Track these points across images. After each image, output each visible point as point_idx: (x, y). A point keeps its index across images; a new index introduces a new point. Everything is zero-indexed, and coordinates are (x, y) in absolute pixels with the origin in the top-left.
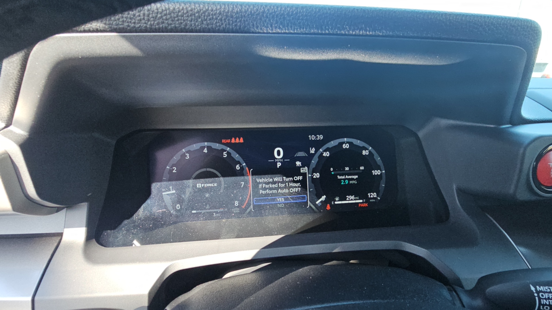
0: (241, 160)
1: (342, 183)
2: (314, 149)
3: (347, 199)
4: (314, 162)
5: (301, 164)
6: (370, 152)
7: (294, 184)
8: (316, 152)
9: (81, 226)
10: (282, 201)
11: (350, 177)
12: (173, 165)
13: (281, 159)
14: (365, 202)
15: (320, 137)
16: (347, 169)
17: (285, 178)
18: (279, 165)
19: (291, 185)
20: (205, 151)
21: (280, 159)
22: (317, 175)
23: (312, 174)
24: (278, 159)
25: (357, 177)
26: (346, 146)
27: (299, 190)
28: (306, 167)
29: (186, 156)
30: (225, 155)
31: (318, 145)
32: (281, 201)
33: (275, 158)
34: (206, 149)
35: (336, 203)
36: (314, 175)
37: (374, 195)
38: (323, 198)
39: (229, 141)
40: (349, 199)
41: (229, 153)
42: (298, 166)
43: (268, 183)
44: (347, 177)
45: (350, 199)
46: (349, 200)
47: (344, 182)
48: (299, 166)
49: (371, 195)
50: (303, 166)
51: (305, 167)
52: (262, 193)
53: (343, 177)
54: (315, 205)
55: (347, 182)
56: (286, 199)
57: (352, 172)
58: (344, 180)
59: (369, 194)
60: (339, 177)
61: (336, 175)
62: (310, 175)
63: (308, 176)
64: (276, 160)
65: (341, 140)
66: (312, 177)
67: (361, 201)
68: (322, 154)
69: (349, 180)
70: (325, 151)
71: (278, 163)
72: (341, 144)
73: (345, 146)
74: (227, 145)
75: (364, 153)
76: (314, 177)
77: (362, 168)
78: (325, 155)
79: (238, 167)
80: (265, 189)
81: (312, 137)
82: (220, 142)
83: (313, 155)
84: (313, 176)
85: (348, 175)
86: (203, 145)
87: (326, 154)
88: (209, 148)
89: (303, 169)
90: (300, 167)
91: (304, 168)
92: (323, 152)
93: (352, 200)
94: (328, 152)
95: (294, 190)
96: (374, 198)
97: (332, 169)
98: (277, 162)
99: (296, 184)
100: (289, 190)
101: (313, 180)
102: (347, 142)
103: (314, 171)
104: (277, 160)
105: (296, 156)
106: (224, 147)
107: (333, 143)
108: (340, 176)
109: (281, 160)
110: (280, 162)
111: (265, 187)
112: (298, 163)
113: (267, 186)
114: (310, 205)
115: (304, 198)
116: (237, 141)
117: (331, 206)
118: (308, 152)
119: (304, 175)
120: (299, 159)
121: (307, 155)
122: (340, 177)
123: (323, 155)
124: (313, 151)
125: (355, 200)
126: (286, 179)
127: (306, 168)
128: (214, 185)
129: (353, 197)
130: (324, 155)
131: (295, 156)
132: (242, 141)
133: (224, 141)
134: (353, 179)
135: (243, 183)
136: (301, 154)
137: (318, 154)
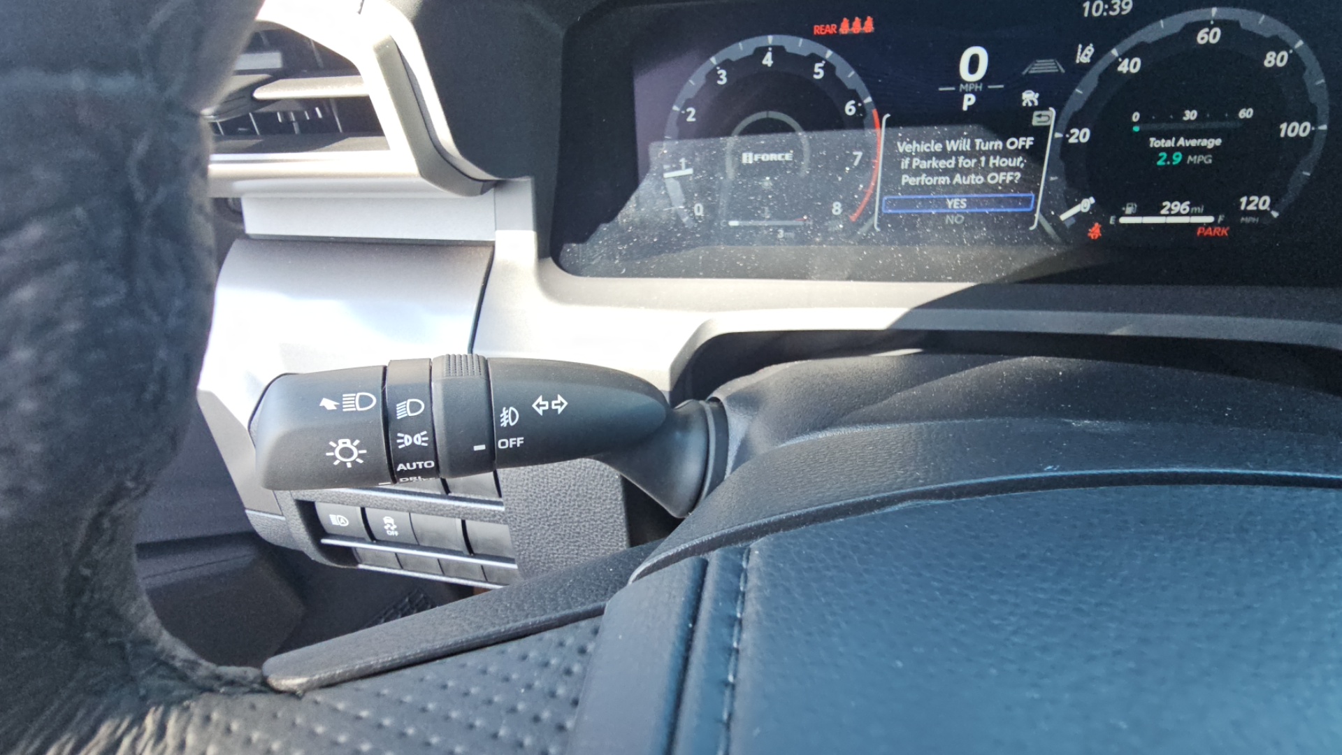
0: (861, 87)
1: (1160, 163)
2: (1090, 50)
3: (1164, 211)
4: (1082, 91)
5: (1039, 99)
6: (1294, 58)
7: (1005, 160)
8: (1095, 58)
10: (960, 208)
11: (1193, 143)
12: (688, 103)
13: (978, 82)
14: (1223, 224)
15: (1124, 7)
16: (1191, 115)
17: (980, 143)
18: (969, 101)
19: (994, 164)
20: (768, 60)
21: (975, 83)
22: (1081, 135)
23: (1067, 131)
24: (969, 83)
25: (1218, 142)
26: (1208, 37)
27: (1015, 177)
28: (1051, 109)
29: (718, 77)
30: (819, 72)
31: (1108, 33)
32: (958, 207)
33: (958, 80)
34: (769, 55)
35: (1123, 220)
36: (1071, 135)
37: (1262, 202)
38: (1086, 204)
39: (831, 29)
40: (1167, 213)
41: (829, 68)
42: (1027, 104)
43: (927, 156)
44: (1182, 142)
45: (1173, 212)
46: (1170, 215)
47: (1169, 158)
48: (1030, 104)
49: (1249, 203)
50: (1043, 106)
51: (1047, 109)
52: (907, 184)
53: (1170, 143)
54: (1058, 226)
55: (1177, 158)
56: (970, 203)
57: (1207, 125)
58: (1170, 151)
59: (1244, 200)
60: (1154, 142)
61: (1144, 136)
62: (1058, 135)
63: (1054, 135)
64: (962, 85)
65: (1193, 16)
66: (1065, 140)
67: (1210, 219)
68: (1116, 64)
69: (1187, 151)
70: (1129, 55)
71: (966, 96)
72: (1194, 28)
73: (1203, 37)
74: (828, 41)
75: (1273, 59)
76: (1072, 140)
77: (1246, 113)
78: (1125, 71)
79: (850, 109)
80: (917, 172)
81: (1094, 9)
82: (809, 35)
83: (1085, 68)
84: (1067, 136)
85: (1188, 138)
86: (763, 44)
87: (1131, 66)
88: (778, 51)
89: (1040, 116)
90: (1034, 109)
91: (1043, 113)
92: (1120, 60)
93: (1178, 214)
94: (1138, 60)
95: (1000, 178)
96: (1258, 213)
97: (1136, 117)
98: (964, 92)
99: (1010, 160)
100: (985, 178)
101: (1065, 148)
102: (1218, 23)
103: (1077, 121)
104: (967, 85)
105: (1027, 74)
106: (816, 48)
107: (1165, 27)
108: (1159, 138)
109: (979, 85)
110: (973, 92)
111: (918, 167)
112: (1029, 97)
113: (925, 165)
114: (1039, 224)
115: (1027, 201)
116: (857, 28)
117: (1105, 226)
118: (1068, 58)
119: (1041, 133)
120: (1036, 82)
121: (1063, 70)
122: (1158, 141)
123: (1120, 69)
124: (1084, 55)
125: (1189, 214)
126: (983, 144)
127: (1052, 112)
128: (783, 157)
129: (1184, 207)
130: (1123, 67)
131: (1024, 73)
132: (869, 26)
133: (818, 30)
134: (1201, 150)
135: (859, 154)
136: (1044, 66)
137: (1102, 65)
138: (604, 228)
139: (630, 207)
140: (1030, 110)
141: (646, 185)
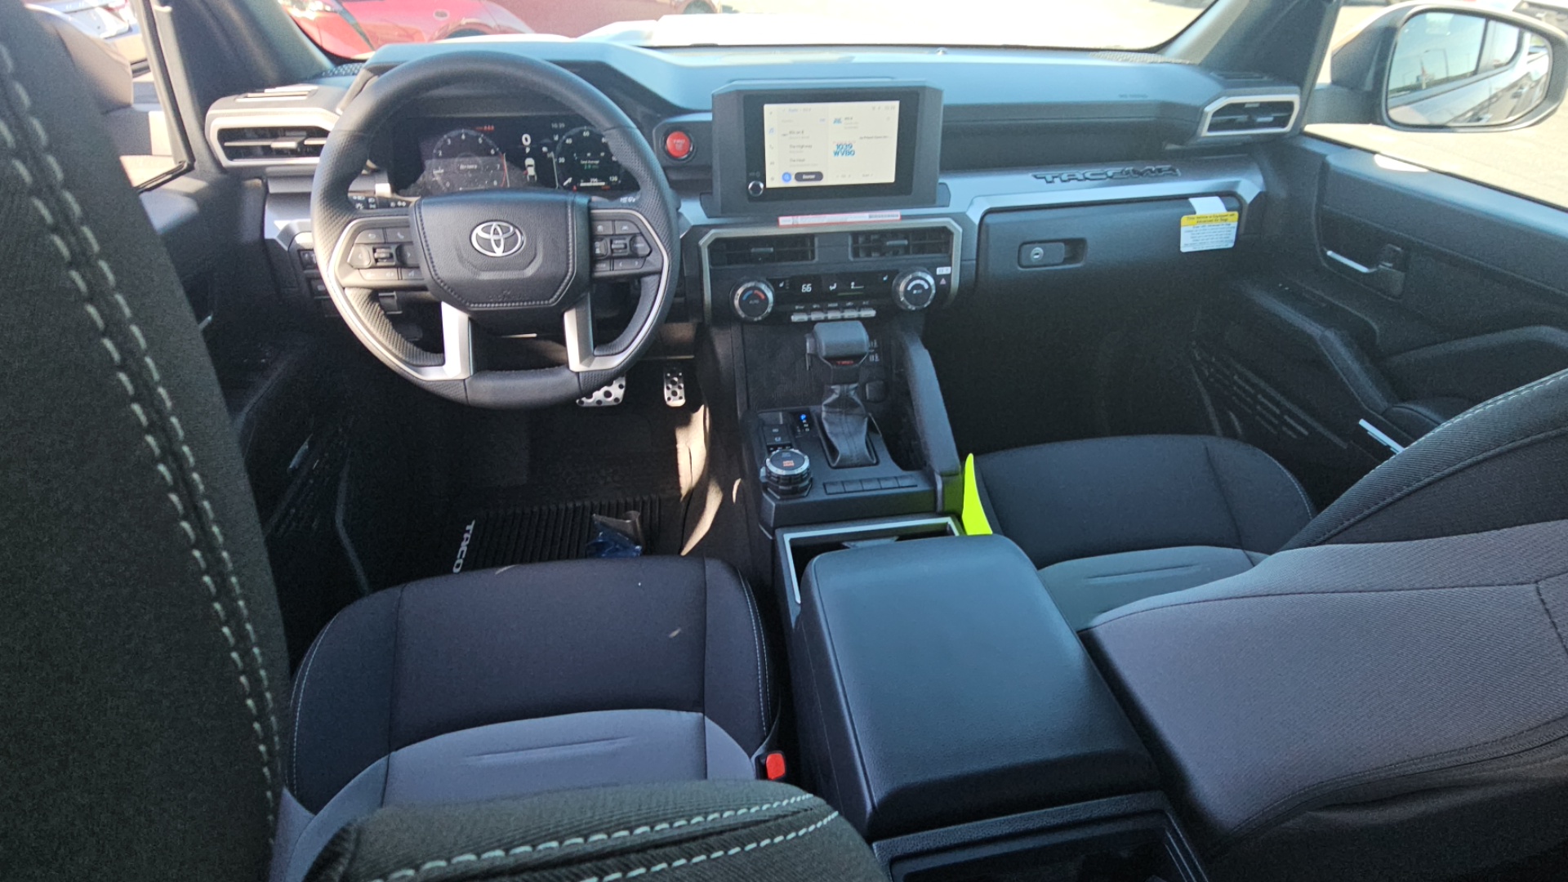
0: (494, 146)
1: (585, 168)
2: (557, 136)
4: (558, 148)
5: (547, 149)
8: (560, 138)
9: (385, 182)
11: (593, 162)
12: (438, 149)
13: (529, 144)
14: (608, 185)
15: (562, 125)
16: (589, 154)
18: (528, 150)
20: (463, 137)
22: (562, 160)
23: (558, 159)
24: (526, 144)
25: (598, 162)
26: (586, 134)
29: (448, 141)
30: (480, 141)
31: (561, 132)
33: (523, 144)
34: (464, 135)
35: (582, 185)
37: (615, 179)
38: (570, 180)
39: (481, 128)
41: (483, 140)
42: (545, 151)
46: (593, 183)
50: (549, 151)
53: (586, 162)
54: (563, 186)
55: (590, 166)
57: (593, 157)
58: (588, 164)
59: (611, 178)
60: (583, 162)
61: (579, 161)
63: (554, 161)
65: (581, 128)
66: (559, 161)
67: (604, 183)
68: (565, 141)
69: (592, 164)
70: (569, 137)
72: (582, 132)
74: (482, 131)
75: (604, 140)
79: (493, 152)
81: (555, 126)
82: (475, 130)
83: (557, 141)
85: (590, 161)
86: (461, 132)
87: (569, 141)
88: (466, 134)
91: (550, 153)
94: (571, 139)
96: (615, 181)
97: (575, 155)
98: (526, 147)
102: (588, 130)
103: (560, 156)
106: (479, 134)
107: (574, 131)
112: (545, 149)
114: (559, 187)
116: (489, 128)
117: (577, 187)
118: (552, 139)
119: (551, 159)
120: (545, 145)
121: (552, 142)
124: (556, 138)
125: (598, 182)
127: (553, 153)
128: (474, 166)
129: (596, 180)
131: (541, 142)
132: (493, 128)
133: (477, 128)
134: (594, 164)
135: (499, 166)
136: (546, 141)
137: (561, 141)
138: (413, 185)
139: (421, 179)
140: (546, 153)
141: (425, 172)
